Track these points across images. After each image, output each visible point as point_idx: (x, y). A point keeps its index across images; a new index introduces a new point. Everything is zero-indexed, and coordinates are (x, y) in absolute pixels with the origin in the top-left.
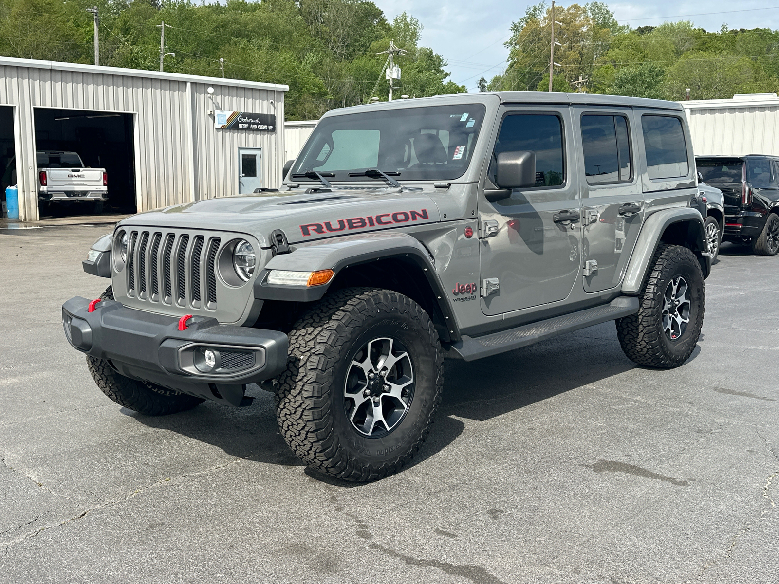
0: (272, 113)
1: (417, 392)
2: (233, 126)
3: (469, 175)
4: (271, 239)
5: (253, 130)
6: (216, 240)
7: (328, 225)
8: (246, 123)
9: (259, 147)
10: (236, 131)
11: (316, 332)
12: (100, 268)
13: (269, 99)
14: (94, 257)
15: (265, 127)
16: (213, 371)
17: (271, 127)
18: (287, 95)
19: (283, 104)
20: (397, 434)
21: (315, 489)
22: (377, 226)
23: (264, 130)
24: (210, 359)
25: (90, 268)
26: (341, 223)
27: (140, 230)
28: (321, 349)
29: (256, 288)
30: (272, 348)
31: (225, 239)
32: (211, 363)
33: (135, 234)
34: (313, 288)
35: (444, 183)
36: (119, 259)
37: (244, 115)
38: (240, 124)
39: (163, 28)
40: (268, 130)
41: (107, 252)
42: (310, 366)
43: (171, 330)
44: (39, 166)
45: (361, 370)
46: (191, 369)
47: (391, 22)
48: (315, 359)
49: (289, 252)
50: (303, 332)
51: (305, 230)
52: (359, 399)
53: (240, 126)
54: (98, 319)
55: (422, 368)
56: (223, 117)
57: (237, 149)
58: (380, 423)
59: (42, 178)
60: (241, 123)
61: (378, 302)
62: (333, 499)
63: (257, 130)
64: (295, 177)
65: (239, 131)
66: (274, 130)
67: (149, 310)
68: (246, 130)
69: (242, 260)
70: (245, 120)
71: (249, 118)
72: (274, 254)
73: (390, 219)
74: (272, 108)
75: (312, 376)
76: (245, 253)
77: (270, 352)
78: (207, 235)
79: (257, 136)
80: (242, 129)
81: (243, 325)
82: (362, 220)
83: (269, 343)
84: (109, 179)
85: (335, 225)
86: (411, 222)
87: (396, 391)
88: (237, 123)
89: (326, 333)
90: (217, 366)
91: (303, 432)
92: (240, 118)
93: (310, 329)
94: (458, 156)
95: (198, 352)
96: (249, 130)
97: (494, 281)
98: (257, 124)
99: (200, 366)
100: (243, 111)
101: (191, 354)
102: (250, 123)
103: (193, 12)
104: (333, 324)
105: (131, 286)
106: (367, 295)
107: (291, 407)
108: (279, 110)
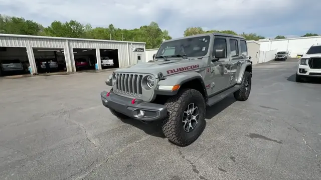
1: (200, 117)
2: (136, 51)
3: (208, 55)
4: (158, 75)
6: (141, 76)
7: (174, 70)
9: (141, 54)
11: (174, 104)
12: (110, 84)
13: (143, 45)
14: (108, 80)
16: (143, 117)
18: (146, 45)
20: (195, 130)
21: (174, 148)
22: (187, 70)
24: (142, 113)
25: (107, 83)
26: (177, 69)
27: (119, 73)
28: (176, 109)
29: (155, 91)
30: (162, 110)
31: (144, 76)
32: (143, 114)
33: (118, 74)
34: (174, 91)
35: (201, 57)
36: (114, 81)
41: (111, 80)
42: (173, 115)
43: (130, 104)
44: (101, 59)
45: (186, 113)
46: (136, 116)
47: (163, 31)
48: (175, 113)
49: (164, 79)
50: (170, 104)
51: (168, 72)
52: (186, 122)
54: (109, 98)
55: (201, 110)
56: (134, 49)
57: (137, 55)
58: (191, 128)
59: (102, 62)
61: (191, 93)
62: (180, 153)
64: (156, 58)
67: (123, 95)
69: (149, 82)
72: (160, 80)
73: (190, 68)
74: (143, 47)
75: (174, 118)
76: (150, 80)
77: (161, 112)
78: (139, 75)
79: (140, 52)
81: (151, 102)
82: (183, 68)
83: (161, 109)
84: (114, 61)
85: (176, 70)
86: (195, 68)
87: (194, 118)
89: (178, 104)
90: (144, 115)
91: (171, 135)
93: (172, 103)
94: (204, 50)
95: (138, 111)
97: (214, 83)
99: (139, 115)
101: (136, 112)
103: (128, 31)
104: (180, 101)
105: (118, 88)
106: (188, 91)
107: (167, 127)
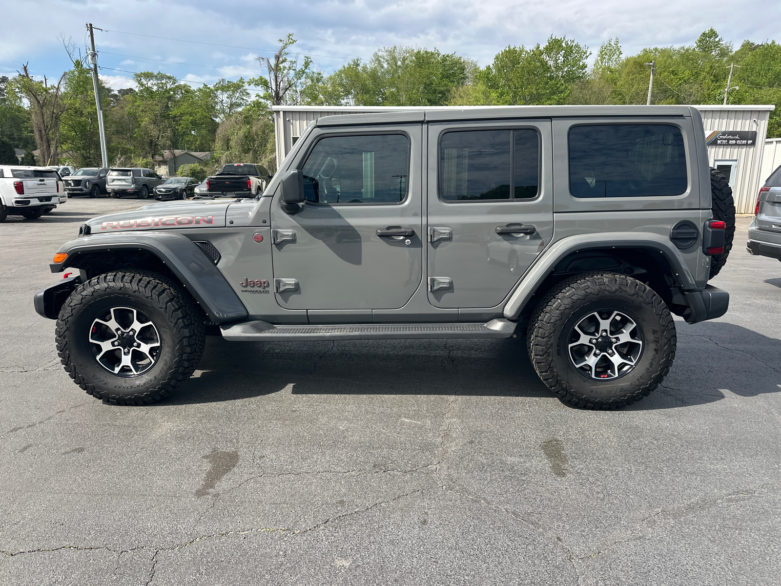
0: (754, 130)
2: (712, 142)
5: (732, 145)
8: (725, 139)
9: (736, 159)
10: (715, 146)
13: (752, 118)
15: (744, 142)
17: (750, 142)
18: (772, 114)
19: (767, 122)
23: (743, 145)
37: (724, 133)
38: (718, 141)
39: (732, 68)
40: (747, 144)
53: (719, 142)
57: (713, 160)
60: (720, 140)
63: (736, 144)
65: (717, 146)
66: (753, 144)
68: (724, 145)
70: (724, 137)
71: (728, 136)
74: (755, 125)
79: (735, 150)
80: (720, 145)
88: (717, 139)
92: (720, 135)
96: (728, 144)
98: (736, 140)
100: (724, 130)
102: (728, 140)
108: (762, 127)
